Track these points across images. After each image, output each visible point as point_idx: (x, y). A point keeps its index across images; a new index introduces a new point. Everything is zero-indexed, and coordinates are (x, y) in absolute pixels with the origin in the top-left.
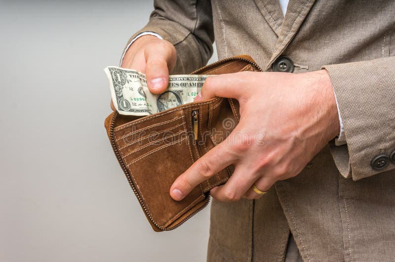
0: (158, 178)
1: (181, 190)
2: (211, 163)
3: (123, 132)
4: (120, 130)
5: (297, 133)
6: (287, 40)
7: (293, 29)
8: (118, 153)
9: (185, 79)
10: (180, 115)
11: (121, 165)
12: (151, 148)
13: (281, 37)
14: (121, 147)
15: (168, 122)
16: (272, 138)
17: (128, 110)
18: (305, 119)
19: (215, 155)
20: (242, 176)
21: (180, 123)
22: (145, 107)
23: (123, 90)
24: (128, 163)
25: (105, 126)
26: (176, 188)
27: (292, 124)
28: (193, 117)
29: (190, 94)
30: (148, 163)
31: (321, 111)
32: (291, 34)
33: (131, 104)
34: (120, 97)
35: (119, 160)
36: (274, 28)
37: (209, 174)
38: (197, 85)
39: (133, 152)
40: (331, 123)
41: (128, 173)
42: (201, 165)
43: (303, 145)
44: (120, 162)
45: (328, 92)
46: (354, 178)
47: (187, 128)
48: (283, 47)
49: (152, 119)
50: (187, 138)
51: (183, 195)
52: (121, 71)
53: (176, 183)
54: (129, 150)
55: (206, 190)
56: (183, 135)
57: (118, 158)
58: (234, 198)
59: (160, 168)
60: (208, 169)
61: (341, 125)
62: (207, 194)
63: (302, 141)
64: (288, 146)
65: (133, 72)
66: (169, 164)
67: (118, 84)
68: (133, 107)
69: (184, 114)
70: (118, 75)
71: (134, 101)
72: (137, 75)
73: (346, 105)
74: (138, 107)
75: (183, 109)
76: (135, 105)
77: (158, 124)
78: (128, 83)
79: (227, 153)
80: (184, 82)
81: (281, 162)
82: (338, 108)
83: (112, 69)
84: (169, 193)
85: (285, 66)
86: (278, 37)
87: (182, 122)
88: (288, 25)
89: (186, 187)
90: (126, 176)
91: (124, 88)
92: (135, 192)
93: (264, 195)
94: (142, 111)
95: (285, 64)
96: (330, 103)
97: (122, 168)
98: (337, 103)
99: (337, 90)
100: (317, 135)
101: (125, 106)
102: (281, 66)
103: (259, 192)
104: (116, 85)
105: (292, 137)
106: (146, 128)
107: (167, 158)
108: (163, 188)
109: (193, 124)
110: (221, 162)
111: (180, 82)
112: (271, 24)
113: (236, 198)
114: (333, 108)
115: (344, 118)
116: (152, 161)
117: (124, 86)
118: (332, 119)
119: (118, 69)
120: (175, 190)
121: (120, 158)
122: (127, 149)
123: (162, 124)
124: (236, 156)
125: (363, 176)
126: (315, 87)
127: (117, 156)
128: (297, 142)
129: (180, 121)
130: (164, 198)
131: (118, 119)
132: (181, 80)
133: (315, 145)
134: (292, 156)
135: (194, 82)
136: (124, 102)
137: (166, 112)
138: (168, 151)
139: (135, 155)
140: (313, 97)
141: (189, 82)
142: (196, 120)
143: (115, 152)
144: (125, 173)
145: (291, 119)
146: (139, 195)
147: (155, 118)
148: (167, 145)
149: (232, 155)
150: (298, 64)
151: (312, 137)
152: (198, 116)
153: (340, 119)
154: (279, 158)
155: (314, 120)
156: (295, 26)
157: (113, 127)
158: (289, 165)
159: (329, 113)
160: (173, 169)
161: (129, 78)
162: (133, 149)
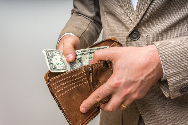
0: (73, 103)
1: (85, 108)
2: (99, 94)
3: (54, 81)
4: (53, 80)
5: (142, 78)
6: (136, 23)
7: (139, 17)
8: (52, 92)
9: (82, 51)
10: (83, 71)
11: (54, 98)
12: (69, 88)
13: (133, 21)
14: (53, 89)
15: (77, 75)
16: (130, 81)
17: (56, 70)
18: (146, 70)
19: (101, 90)
20: (115, 100)
21: (83, 75)
22: (64, 68)
23: (52, 60)
24: (58, 97)
25: (45, 79)
26: (83, 107)
27: (139, 74)
28: (89, 72)
29: (86, 58)
30: (67, 96)
31: (153, 66)
32: (138, 20)
33: (57, 67)
34: (51, 64)
35: (53, 96)
36: (129, 16)
37: (99, 100)
38: (88, 53)
39: (60, 91)
40: (159, 72)
41: (58, 102)
42: (95, 95)
43: (146, 83)
44: (53, 97)
45: (157, 56)
46: (172, 98)
47: (87, 77)
48: (135, 26)
49: (68, 74)
50: (87, 81)
51: (86, 110)
52: (51, 51)
53: (82, 105)
54: (58, 90)
55: (98, 106)
56: (85, 81)
57: (52, 95)
58: (112, 110)
59: (74, 97)
60: (98, 97)
61: (164, 72)
62: (99, 108)
63: (145, 82)
64: (138, 84)
65: (57, 51)
66: (79, 95)
67: (50, 58)
68: (58, 68)
69: (85, 70)
70: (49, 53)
71: (58, 65)
72: (59, 52)
73: (166, 63)
74: (60, 68)
75: (84, 68)
76: (59, 67)
77: (72, 76)
78: (55, 56)
79: (107, 89)
80: (82, 53)
81: (135, 92)
82: (162, 64)
83: (46, 50)
84: (79, 109)
85: (136, 35)
86: (132, 21)
87: (84, 74)
88: (137, 15)
89: (88, 106)
90: (57, 103)
91: (53, 59)
92: (62, 111)
93: (127, 108)
94: (63, 69)
95: (136, 34)
96: (158, 62)
97: (55, 99)
98: (161, 62)
99: (161, 56)
100: (152, 78)
101: (54, 68)
102: (134, 35)
103: (124, 107)
104: (49, 58)
105: (140, 80)
106: (65, 79)
107: (77, 92)
108: (76, 107)
109: (90, 75)
110: (105, 94)
111: (80, 53)
112: (128, 14)
113: (113, 110)
114: (160, 64)
115: (165, 69)
116: (70, 95)
117: (53, 58)
118: (159, 70)
119: (49, 50)
120: (82, 108)
121: (54, 94)
122: (56, 90)
123: (74, 76)
124: (112, 91)
125: (176, 97)
126: (150, 54)
127: (52, 94)
128: (142, 82)
129: (83, 74)
130: (77, 112)
131: (51, 75)
132: (80, 52)
133: (151, 83)
134: (140, 89)
135: (87, 52)
136: (53, 66)
137: (75, 70)
138: (78, 89)
139: (61, 92)
140: (149, 59)
141: (84, 53)
142: (91, 73)
143: (51, 92)
144: (56, 102)
145: (139, 71)
146: (64, 112)
147: (70, 73)
148: (77, 86)
149: (110, 90)
150: (142, 34)
151: (150, 79)
152: (92, 71)
153: (163, 69)
154: (134, 91)
155: (150, 70)
156: (141, 16)
157: (49, 79)
158: (139, 94)
159: (157, 67)
160: (81, 97)
161: (55, 54)
162: (60, 89)
